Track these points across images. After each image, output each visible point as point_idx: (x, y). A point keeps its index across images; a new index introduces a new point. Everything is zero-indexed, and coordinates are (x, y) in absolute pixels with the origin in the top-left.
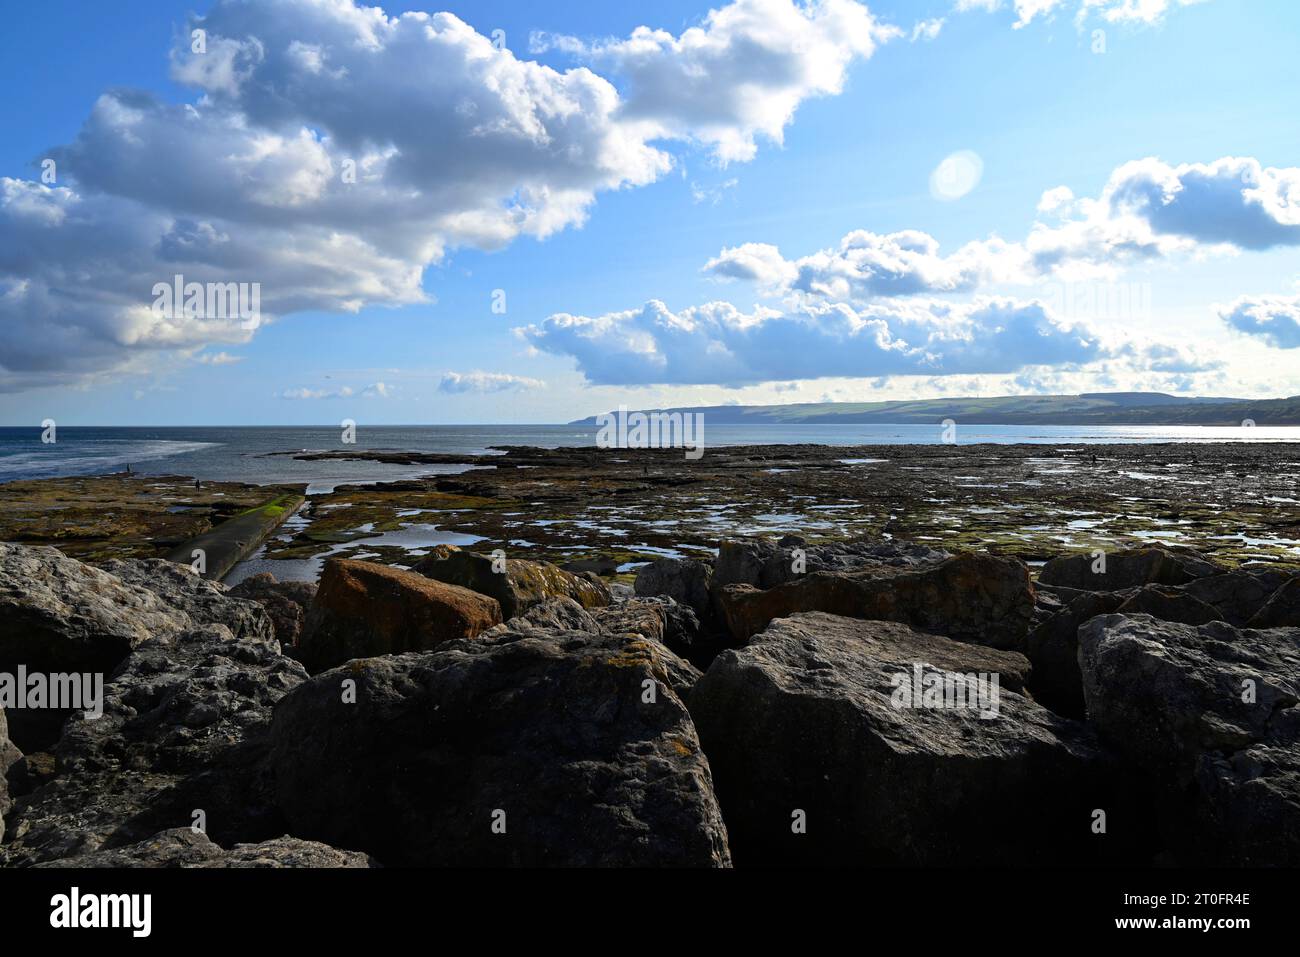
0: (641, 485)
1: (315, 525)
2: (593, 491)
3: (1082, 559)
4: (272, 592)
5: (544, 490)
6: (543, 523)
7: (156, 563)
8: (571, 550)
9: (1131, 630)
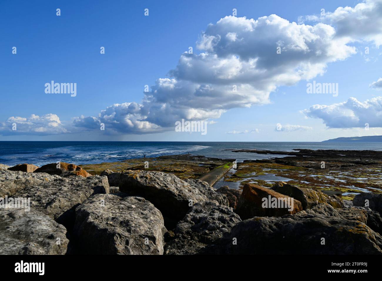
0: (351, 164)
1: (238, 172)
2: (332, 166)
4: (228, 192)
5: (313, 164)
6: (313, 176)
7: (198, 181)
8: (324, 186)
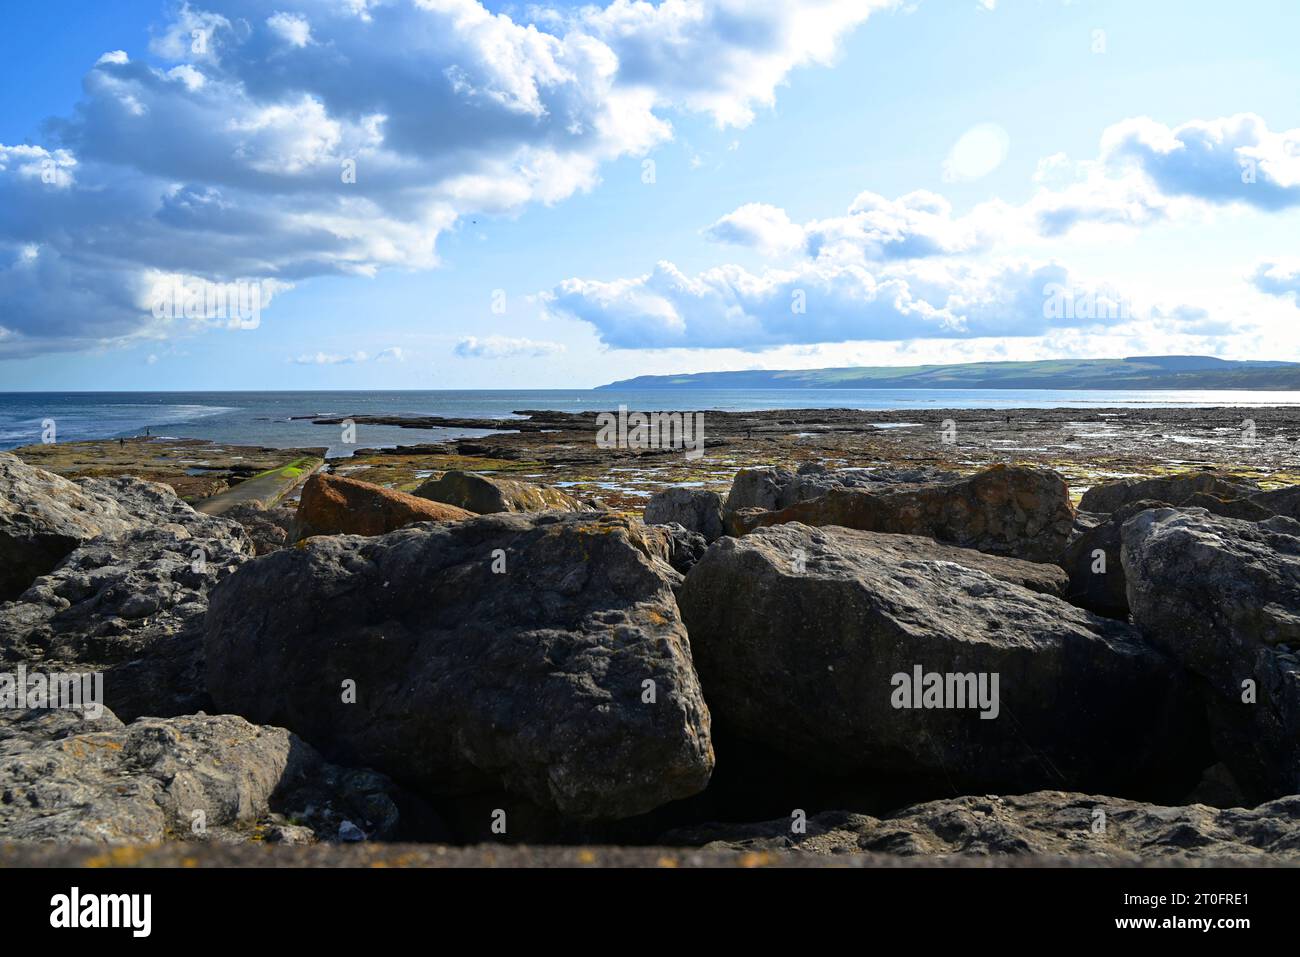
3: (1126, 486)
4: (258, 519)
7: (130, 481)
9: (1182, 523)
